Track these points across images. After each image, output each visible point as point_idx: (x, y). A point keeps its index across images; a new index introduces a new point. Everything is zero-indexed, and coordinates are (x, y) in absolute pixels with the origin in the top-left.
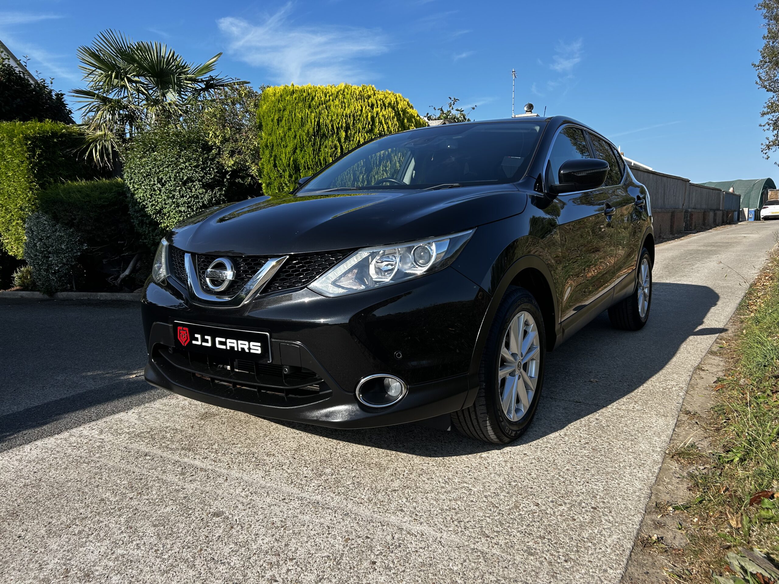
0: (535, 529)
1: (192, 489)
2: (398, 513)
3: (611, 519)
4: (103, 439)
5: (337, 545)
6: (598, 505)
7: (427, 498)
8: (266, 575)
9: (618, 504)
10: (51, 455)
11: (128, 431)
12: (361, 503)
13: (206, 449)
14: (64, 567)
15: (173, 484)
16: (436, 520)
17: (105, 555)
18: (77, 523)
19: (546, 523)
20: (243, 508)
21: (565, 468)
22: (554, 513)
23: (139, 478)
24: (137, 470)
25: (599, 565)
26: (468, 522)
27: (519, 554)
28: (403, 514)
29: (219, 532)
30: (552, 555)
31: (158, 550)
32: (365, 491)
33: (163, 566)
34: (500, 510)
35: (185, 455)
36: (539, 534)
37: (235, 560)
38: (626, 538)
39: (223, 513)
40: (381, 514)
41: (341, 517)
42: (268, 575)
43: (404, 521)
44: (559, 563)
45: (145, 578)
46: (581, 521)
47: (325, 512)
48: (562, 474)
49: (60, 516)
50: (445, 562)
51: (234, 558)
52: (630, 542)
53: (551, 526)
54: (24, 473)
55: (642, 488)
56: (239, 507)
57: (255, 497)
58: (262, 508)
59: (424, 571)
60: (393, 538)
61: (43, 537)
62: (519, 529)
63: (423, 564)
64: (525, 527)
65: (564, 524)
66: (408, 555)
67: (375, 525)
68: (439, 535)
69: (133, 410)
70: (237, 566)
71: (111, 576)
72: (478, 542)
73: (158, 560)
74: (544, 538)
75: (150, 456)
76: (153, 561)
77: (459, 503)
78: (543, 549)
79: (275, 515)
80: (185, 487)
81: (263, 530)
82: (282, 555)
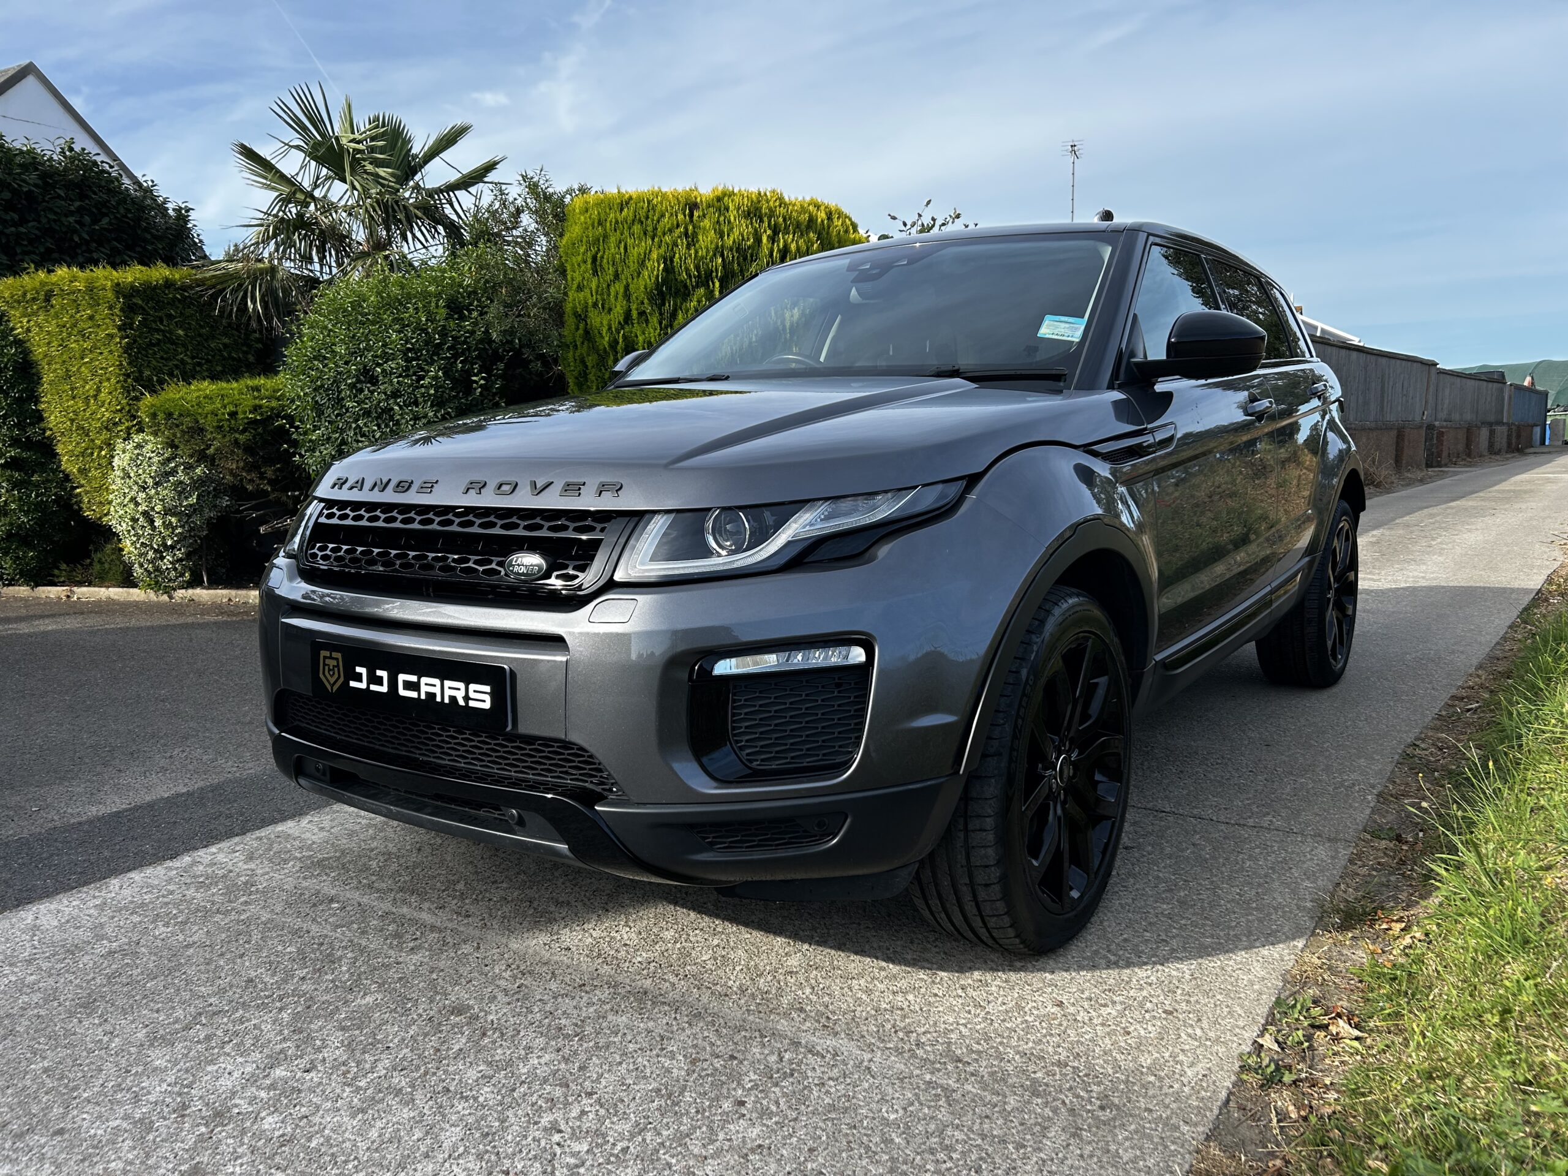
0: (1050, 1049)
1: (414, 964)
2: (794, 1015)
3: (1199, 1032)
4: (253, 870)
5: (674, 1070)
6: (1177, 1007)
7: (850, 989)
8: (543, 1121)
9: (1216, 1006)
10: (158, 898)
11: (299, 855)
12: (726, 995)
13: (444, 891)
14: (179, 1099)
15: (380, 953)
16: (865, 1028)
18: (204, 1021)
19: (1073, 1038)
20: (507, 999)
22: (1090, 1019)
23: (317, 941)
24: (314, 928)
25: (1164, 1115)
26: (924, 1033)
27: (1015, 1094)
28: (803, 1016)
29: (459, 1043)
30: (1078, 1096)
32: (735, 973)
33: (355, 1100)
34: (988, 1013)
35: (404, 901)
36: (1056, 1057)
37: (486, 1093)
38: (1222, 1069)
39: (470, 1007)
40: (762, 1015)
41: (686, 1019)
42: (546, 1120)
43: (805, 1028)
44: (1089, 1111)
45: (323, 1121)
46: (1139, 1037)
47: (656, 1010)
49: (173, 1008)
50: (874, 1106)
51: (486, 1089)
52: (1230, 1077)
53: (1082, 1043)
54: (109, 930)
55: (1267, 976)
56: (499, 998)
57: (528, 981)
58: (540, 1000)
59: (833, 1119)
60: (781, 1059)
61: (142, 1045)
62: (1021, 1049)
63: (832, 1108)
64: (1031, 1044)
65: (1107, 1041)
66: (806, 1092)
67: (748, 1035)
68: (867, 1056)
69: (309, 818)
70: (491, 1103)
71: (263, 1114)
72: (939, 1070)
73: (348, 1089)
74: (1066, 1065)
75: (338, 902)
76: (338, 1091)
77: (911, 997)
78: (1060, 1086)
79: (564, 1013)
80: (400, 960)
81: (541, 1041)
82: (573, 1086)
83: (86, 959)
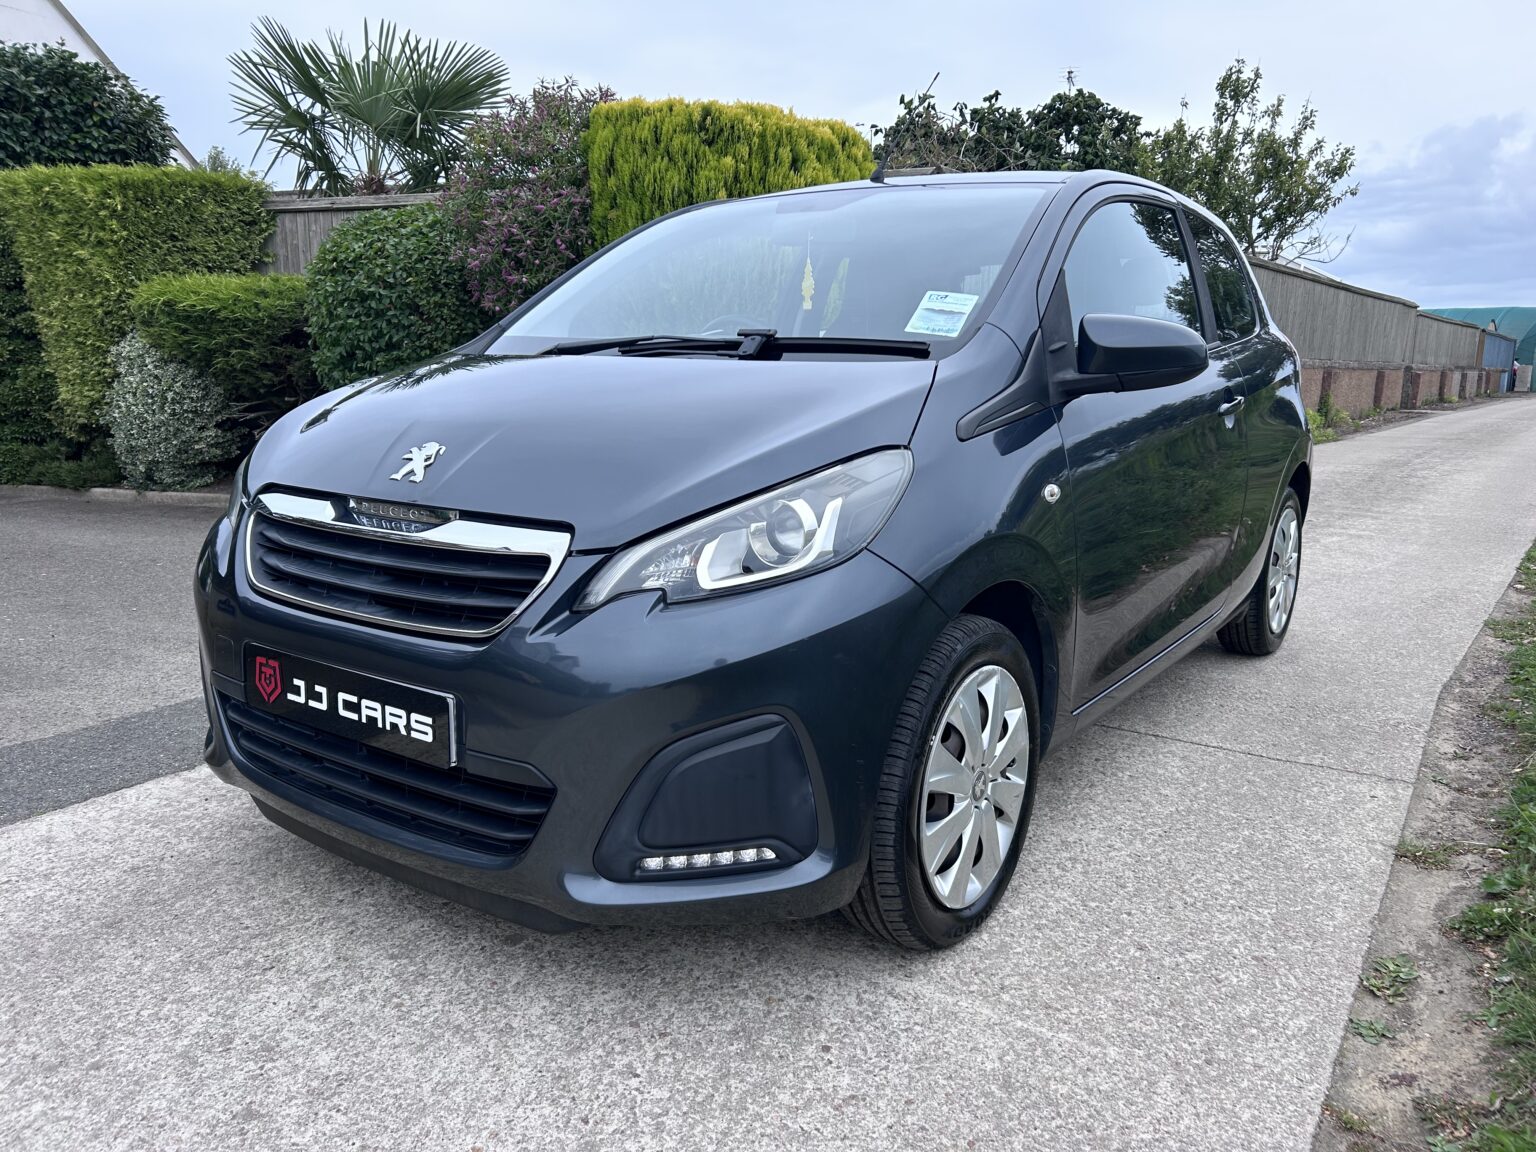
6: (1265, 954)
8: (617, 1064)
10: (179, 810)
17: (301, 1011)
18: (241, 946)
21: (1194, 878)
22: (1177, 965)
27: (1114, 1045)
31: (402, 1005)
33: (413, 1036)
34: (1069, 956)
36: (1150, 1005)
42: (620, 1063)
44: (1195, 1066)
46: (1232, 984)
48: (1187, 887)
52: (1336, 1031)
54: (129, 844)
55: (1353, 923)
61: (177, 970)
62: (1111, 995)
63: (924, 1056)
66: (893, 1038)
71: (315, 1050)
72: (1029, 1017)
74: (1162, 1015)
78: (1160, 1037)
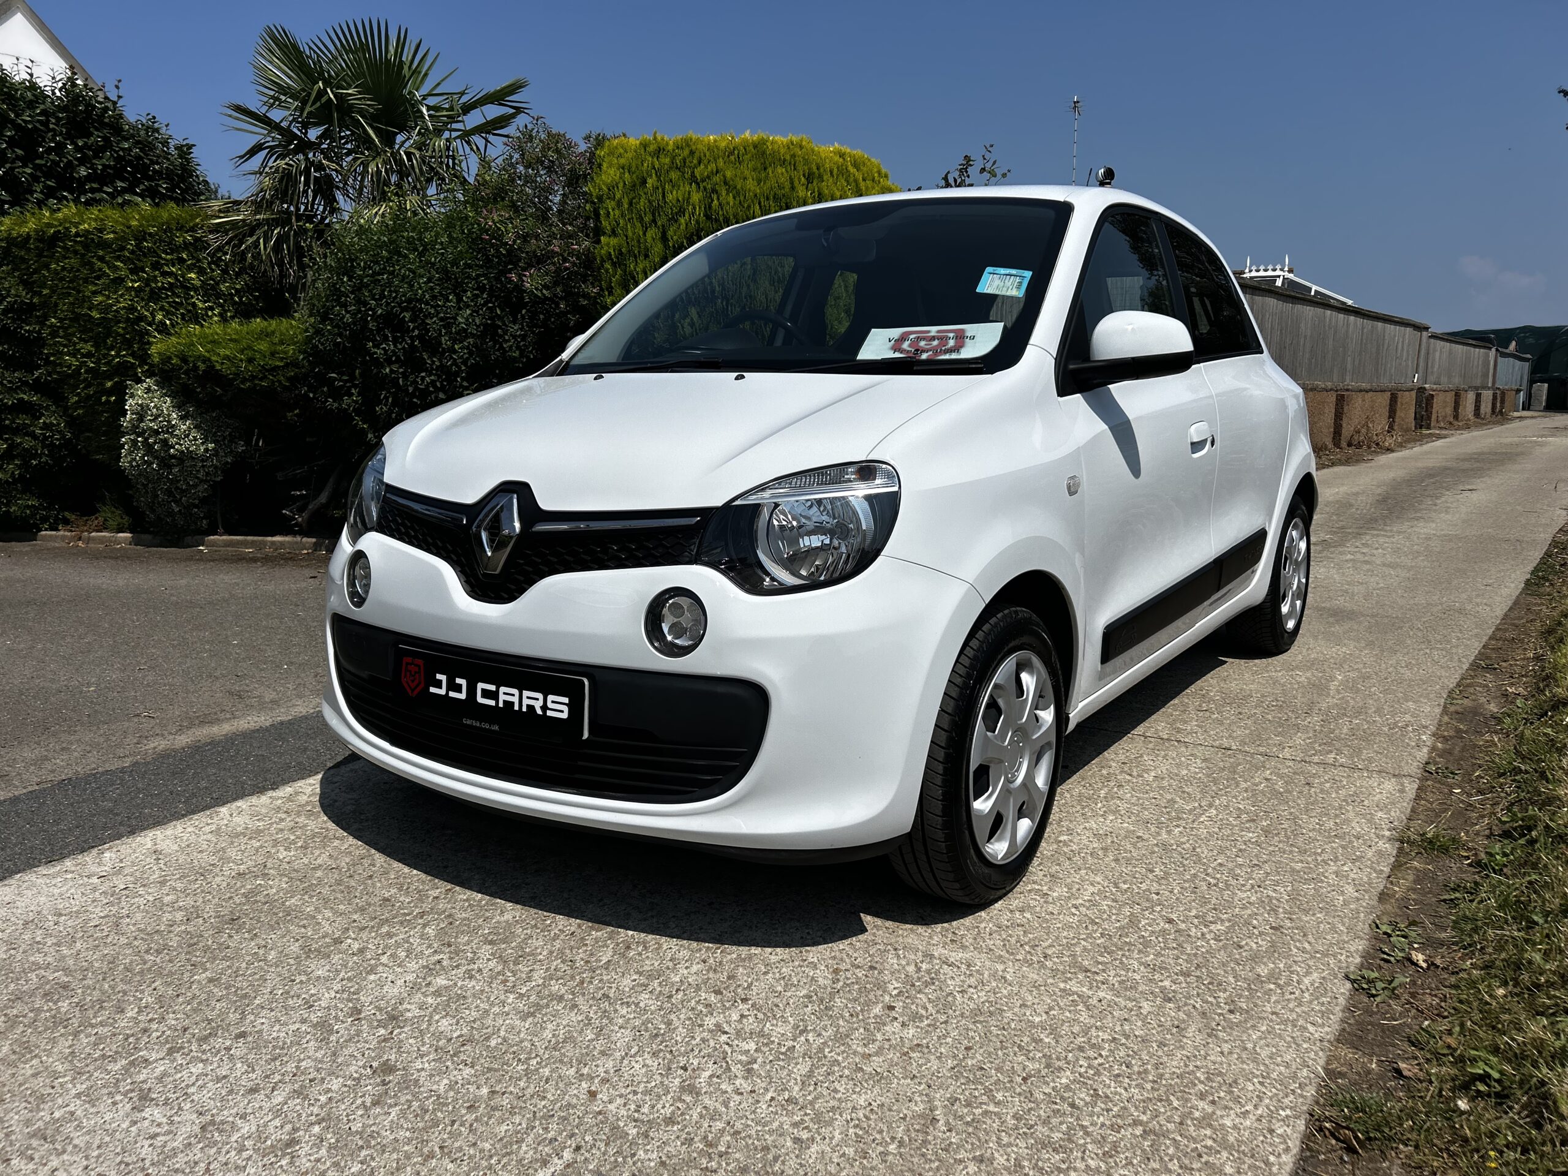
0: (1171, 961)
3: (1307, 946)
6: (1282, 924)
8: (706, 1024)
14: (351, 1005)
17: (414, 987)
18: (353, 936)
19: (1190, 951)
21: (1216, 863)
22: (1203, 934)
25: (1291, 1018)
26: (1048, 947)
27: (1148, 1000)
30: (1207, 1002)
31: (507, 981)
33: (521, 1005)
34: (1104, 929)
36: (1178, 968)
37: (645, 999)
38: (1336, 978)
42: (710, 1022)
44: (1220, 1015)
45: (496, 1024)
46: (1251, 949)
49: (319, 924)
50: (1017, 1010)
51: (644, 996)
52: (1345, 985)
53: (1200, 956)
55: (1361, 897)
60: (919, 969)
61: (298, 957)
62: (1143, 960)
64: (1152, 957)
65: (1222, 952)
66: (950, 999)
74: (1189, 975)
78: (1188, 993)
83: (218, 879)
